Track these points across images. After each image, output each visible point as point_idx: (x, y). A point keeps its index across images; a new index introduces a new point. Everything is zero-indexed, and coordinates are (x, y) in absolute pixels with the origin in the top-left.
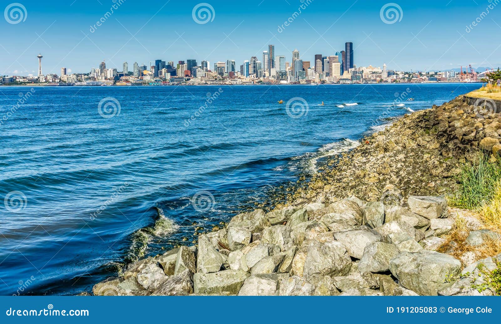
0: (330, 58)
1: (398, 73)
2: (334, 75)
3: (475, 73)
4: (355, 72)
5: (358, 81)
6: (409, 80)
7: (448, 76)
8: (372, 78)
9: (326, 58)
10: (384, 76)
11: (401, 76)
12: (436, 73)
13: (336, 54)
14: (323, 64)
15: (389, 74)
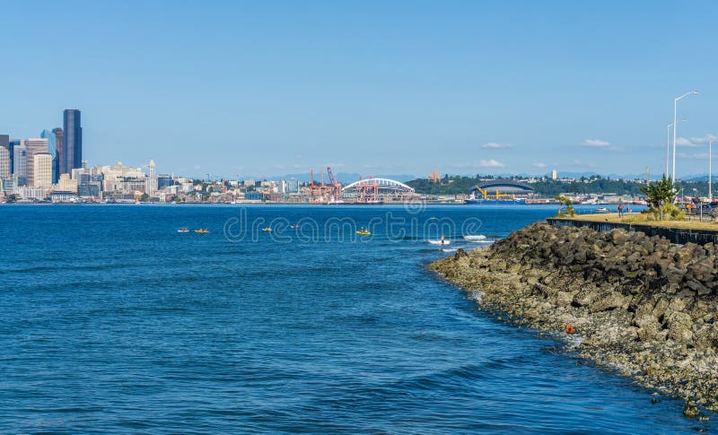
0: (26, 143)
1: (180, 180)
2: (37, 182)
3: (338, 185)
4: (85, 178)
5: (93, 197)
6: (206, 195)
7: (284, 191)
8: (124, 192)
9: (19, 143)
10: (151, 187)
11: (186, 188)
12: (258, 184)
13: (43, 136)
14: (12, 157)
15: (162, 183)
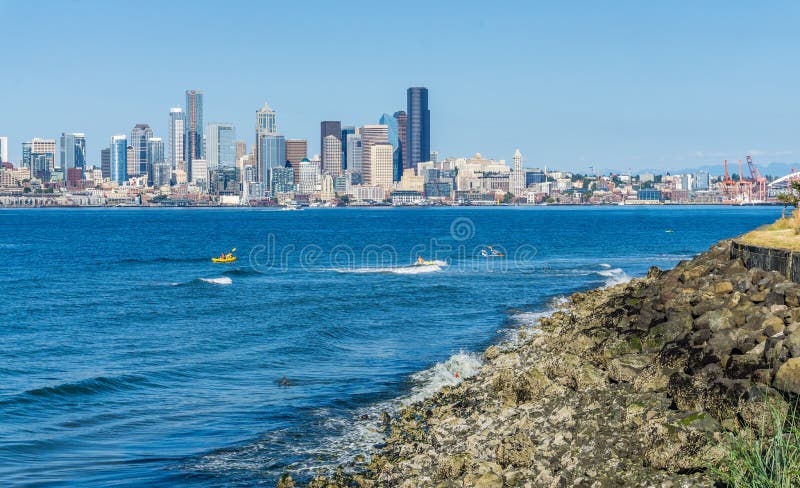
0: (362, 131)
1: (553, 175)
2: (375, 180)
3: (762, 179)
4: (435, 174)
5: (443, 198)
6: (586, 194)
7: (690, 188)
8: (483, 191)
9: (353, 132)
10: (517, 185)
11: (562, 185)
12: (658, 179)
13: (382, 121)
14: (344, 149)
15: (531, 179)
